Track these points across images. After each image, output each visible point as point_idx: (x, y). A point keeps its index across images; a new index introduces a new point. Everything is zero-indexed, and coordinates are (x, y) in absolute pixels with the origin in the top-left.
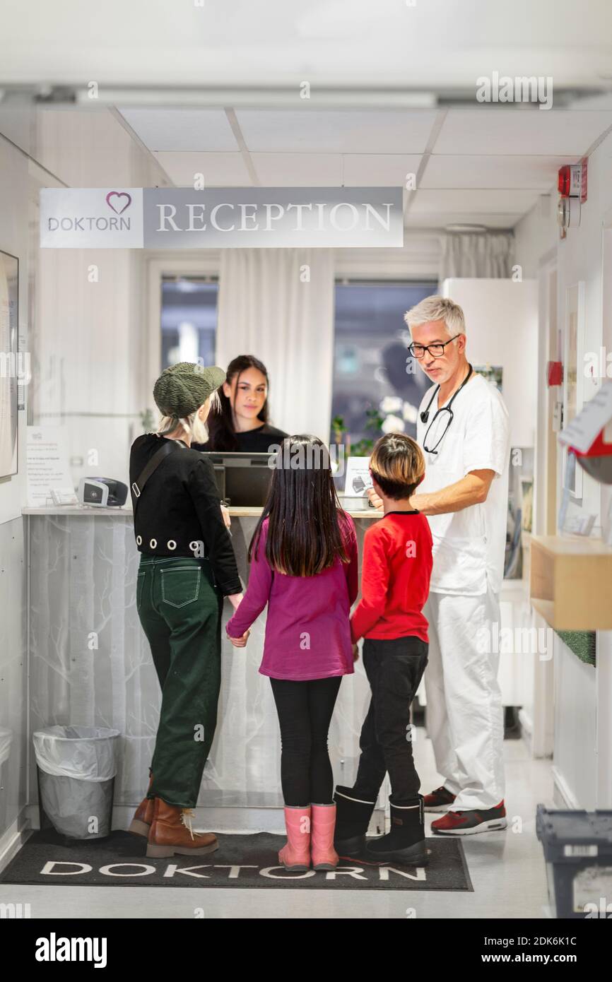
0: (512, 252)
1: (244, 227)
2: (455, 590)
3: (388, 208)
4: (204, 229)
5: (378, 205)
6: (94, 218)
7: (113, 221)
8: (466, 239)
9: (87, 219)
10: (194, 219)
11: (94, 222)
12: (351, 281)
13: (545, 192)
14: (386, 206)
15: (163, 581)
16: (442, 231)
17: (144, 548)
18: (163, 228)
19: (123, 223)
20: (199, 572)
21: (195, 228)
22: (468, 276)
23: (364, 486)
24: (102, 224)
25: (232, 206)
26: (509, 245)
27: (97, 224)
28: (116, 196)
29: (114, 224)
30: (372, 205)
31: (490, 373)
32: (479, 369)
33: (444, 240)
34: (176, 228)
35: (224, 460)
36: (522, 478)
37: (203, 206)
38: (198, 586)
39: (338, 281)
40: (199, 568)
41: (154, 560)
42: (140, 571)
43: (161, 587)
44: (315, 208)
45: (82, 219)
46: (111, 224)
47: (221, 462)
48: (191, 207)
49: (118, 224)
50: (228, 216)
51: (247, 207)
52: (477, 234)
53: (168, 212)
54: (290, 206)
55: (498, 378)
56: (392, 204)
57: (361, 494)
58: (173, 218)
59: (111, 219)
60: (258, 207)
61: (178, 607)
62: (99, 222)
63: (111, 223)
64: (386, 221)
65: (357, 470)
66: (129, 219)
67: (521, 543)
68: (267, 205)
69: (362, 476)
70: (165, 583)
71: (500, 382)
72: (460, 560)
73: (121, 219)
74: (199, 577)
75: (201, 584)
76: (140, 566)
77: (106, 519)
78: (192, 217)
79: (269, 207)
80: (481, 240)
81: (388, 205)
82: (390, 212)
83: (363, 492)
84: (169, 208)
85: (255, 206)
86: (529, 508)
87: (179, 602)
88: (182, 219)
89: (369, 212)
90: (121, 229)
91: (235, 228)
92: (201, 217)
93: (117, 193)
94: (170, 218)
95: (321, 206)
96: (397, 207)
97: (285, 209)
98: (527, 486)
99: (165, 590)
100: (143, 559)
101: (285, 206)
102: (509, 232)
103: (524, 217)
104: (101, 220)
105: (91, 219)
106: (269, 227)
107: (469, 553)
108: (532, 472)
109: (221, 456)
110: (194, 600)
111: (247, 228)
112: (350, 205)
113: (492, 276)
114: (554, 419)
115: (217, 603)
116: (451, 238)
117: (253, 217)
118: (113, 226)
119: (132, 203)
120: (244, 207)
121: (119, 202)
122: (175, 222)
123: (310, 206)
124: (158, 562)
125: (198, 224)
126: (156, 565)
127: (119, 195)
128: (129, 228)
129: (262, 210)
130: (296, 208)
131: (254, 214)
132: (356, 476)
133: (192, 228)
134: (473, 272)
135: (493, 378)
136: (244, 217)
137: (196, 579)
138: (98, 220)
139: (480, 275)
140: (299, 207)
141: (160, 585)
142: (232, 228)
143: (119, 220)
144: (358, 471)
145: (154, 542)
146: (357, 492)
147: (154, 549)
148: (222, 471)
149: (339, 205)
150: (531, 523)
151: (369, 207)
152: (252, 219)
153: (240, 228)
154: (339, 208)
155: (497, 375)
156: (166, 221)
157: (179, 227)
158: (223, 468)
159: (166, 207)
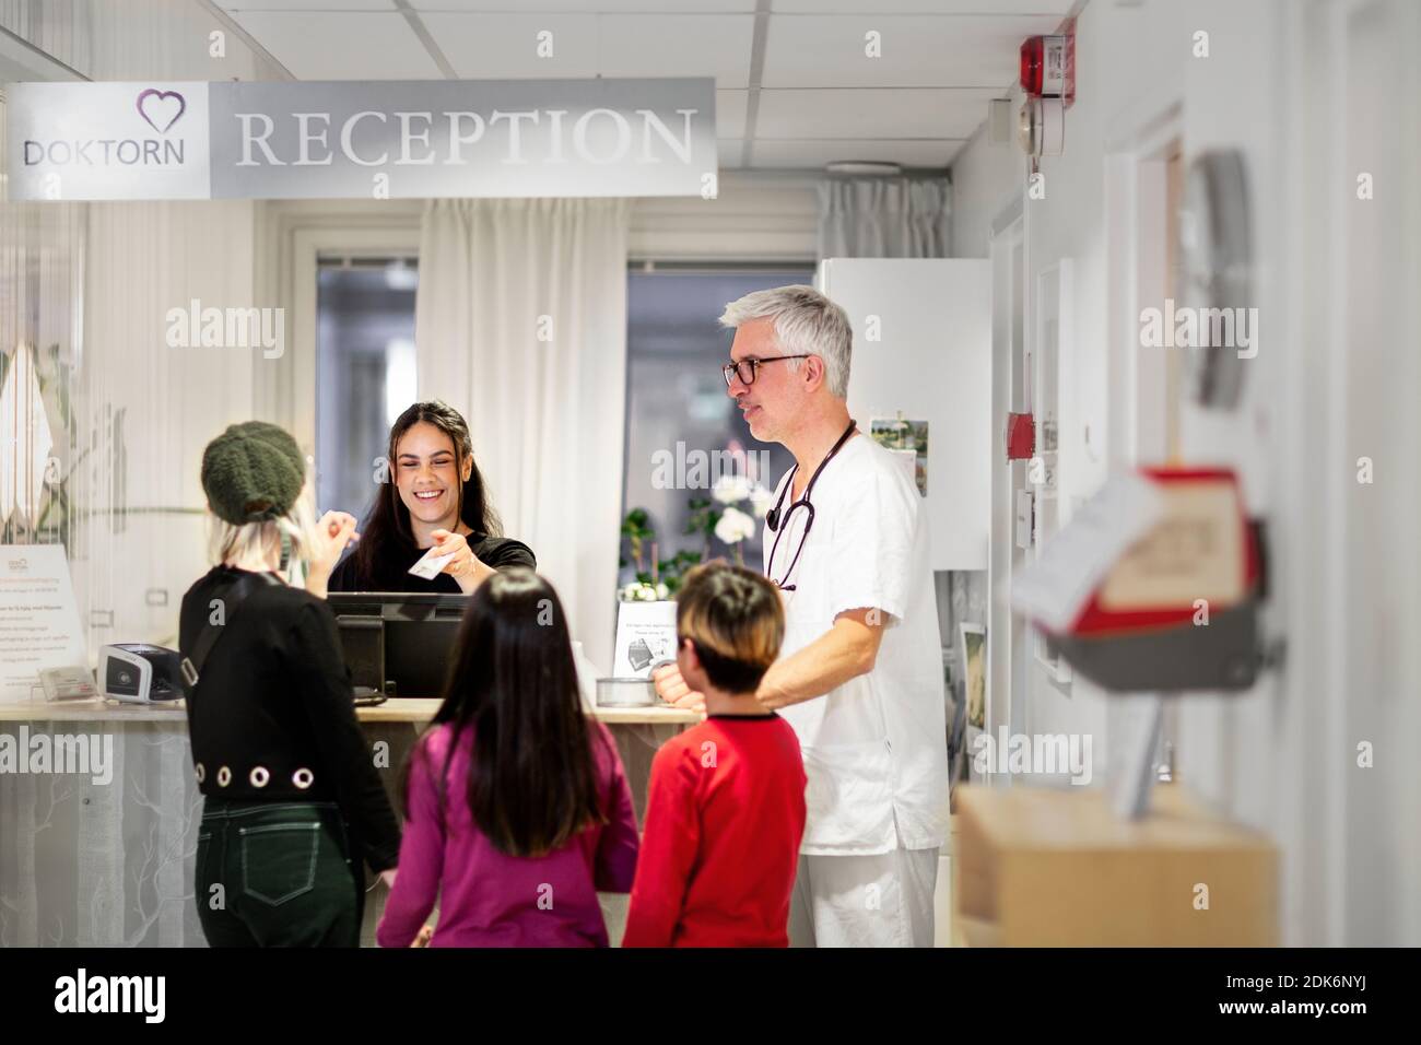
0: (947, 210)
1: (406, 158)
2: (837, 847)
3: (688, 119)
4: (328, 161)
5: (667, 111)
6: (114, 142)
7: (151, 147)
8: (865, 188)
9: (100, 142)
10: (310, 141)
11: (113, 148)
12: (658, 265)
13: (1001, 95)
14: (683, 115)
15: (245, 851)
16: (822, 173)
17: (208, 786)
18: (247, 160)
19: (169, 150)
20: (316, 835)
21: (310, 158)
22: (870, 254)
23: (651, 657)
24: (129, 152)
25: (383, 117)
26: (943, 198)
27: (119, 154)
28: (155, 97)
29: (153, 152)
30: (656, 113)
31: (904, 433)
32: (884, 427)
33: (824, 190)
34: (273, 160)
35: (385, 607)
36: (965, 628)
37: (326, 116)
38: (313, 862)
39: (634, 265)
40: (316, 825)
41: (228, 810)
42: (203, 830)
43: (240, 864)
44: (546, 119)
45: (89, 143)
46: (146, 151)
47: (377, 611)
48: (303, 118)
49: (161, 153)
50: (374, 137)
51: (411, 119)
52: (884, 178)
53: (258, 128)
54: (496, 115)
55: (920, 442)
56: (695, 111)
57: (644, 674)
58: (267, 140)
59: (146, 142)
60: (433, 118)
61: (275, 903)
62: (123, 149)
63: (149, 150)
64: (683, 143)
65: (637, 626)
66: (182, 142)
67: (965, 749)
68: (450, 114)
69: (646, 637)
70: (249, 855)
71: (922, 450)
72: (844, 789)
73: (167, 143)
74: (316, 843)
75: (319, 857)
76: (204, 821)
77: (150, 727)
78: (304, 138)
79: (454, 117)
80: (893, 190)
81: (688, 113)
82: (692, 124)
83: (648, 669)
84: (258, 119)
85: (428, 115)
86: (979, 685)
87: (275, 894)
88: (285, 142)
89: (651, 126)
90: (167, 162)
91: (389, 157)
92: (323, 138)
93: (158, 93)
94: (261, 141)
95: (556, 115)
96: (706, 117)
97: (486, 121)
98: (975, 641)
99: (248, 869)
100: (207, 808)
101: (486, 116)
102: (943, 175)
103: (969, 143)
104: (127, 145)
105: (107, 143)
106: (455, 157)
107: (861, 774)
108: (984, 614)
109: (379, 599)
110: (308, 888)
111: (412, 157)
112: (609, 112)
113: (913, 255)
114: (1019, 523)
115: (353, 895)
116: (837, 185)
117: (425, 137)
118: (150, 156)
119: (186, 111)
120: (405, 117)
121: (161, 110)
122: (271, 147)
123: (535, 115)
124: (235, 813)
125: (316, 151)
126: (231, 820)
127: (162, 96)
128: (181, 161)
129: (441, 123)
130: (508, 119)
131: (427, 131)
132: (636, 638)
133: (304, 160)
134: (879, 247)
135: (910, 442)
136: (406, 137)
137: (310, 848)
138: (122, 144)
139: (889, 252)
140: (514, 118)
141: (240, 859)
142: (384, 159)
143: (162, 146)
144: (639, 629)
145: (225, 777)
146: (636, 670)
147: (226, 788)
148: (376, 630)
149: (591, 113)
150: (982, 710)
151: (650, 117)
152: (422, 141)
153: (400, 158)
154: (592, 119)
155: (917, 436)
156: (255, 145)
157: (278, 157)
158: (381, 623)
159: (253, 119)
